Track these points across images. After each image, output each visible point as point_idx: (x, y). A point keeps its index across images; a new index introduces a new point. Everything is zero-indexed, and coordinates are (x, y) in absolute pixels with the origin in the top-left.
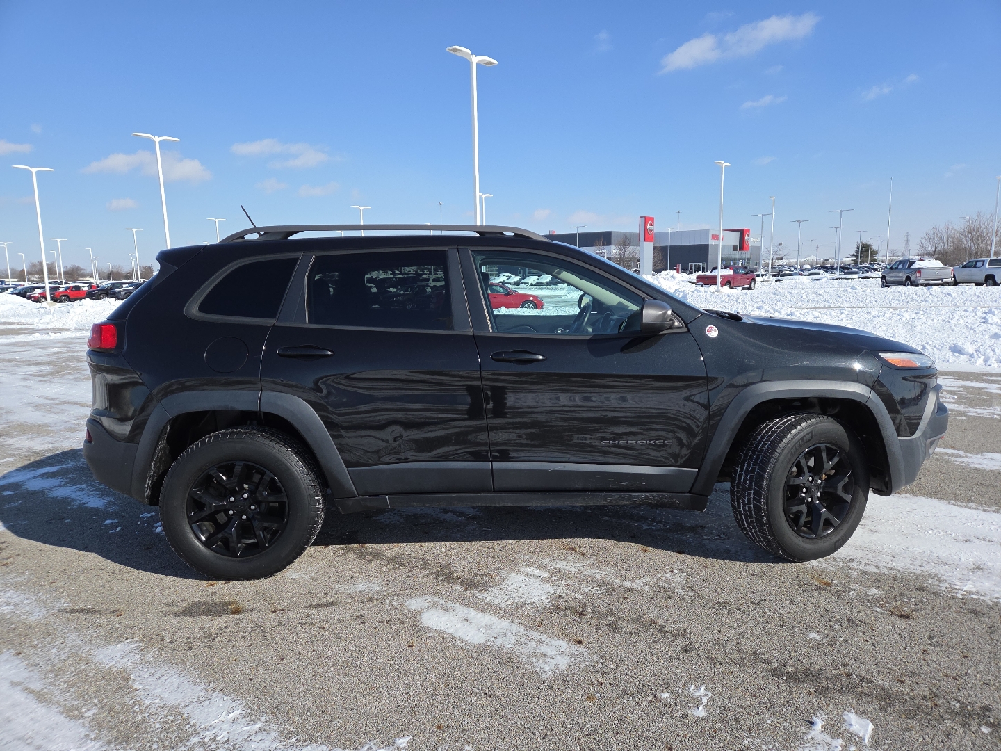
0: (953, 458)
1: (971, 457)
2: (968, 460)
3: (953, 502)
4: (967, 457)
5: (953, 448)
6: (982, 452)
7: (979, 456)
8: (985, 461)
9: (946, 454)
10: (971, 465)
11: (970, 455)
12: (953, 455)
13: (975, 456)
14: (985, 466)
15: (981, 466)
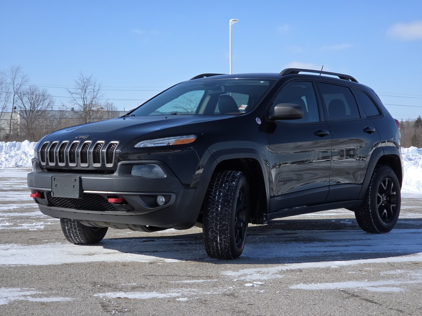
0: (38, 292)
1: (20, 296)
2: (24, 293)
3: (26, 265)
4: (25, 296)
5: (43, 304)
6: (10, 304)
7: (12, 299)
8: (5, 295)
9: (47, 296)
10: (19, 289)
11: (22, 298)
12: (41, 296)
13: (16, 298)
14: (6, 290)
15: (10, 289)
